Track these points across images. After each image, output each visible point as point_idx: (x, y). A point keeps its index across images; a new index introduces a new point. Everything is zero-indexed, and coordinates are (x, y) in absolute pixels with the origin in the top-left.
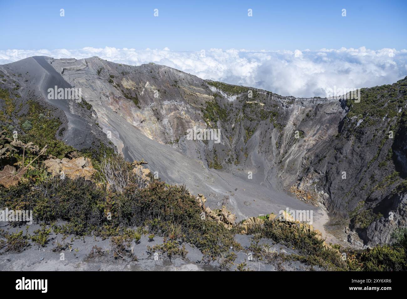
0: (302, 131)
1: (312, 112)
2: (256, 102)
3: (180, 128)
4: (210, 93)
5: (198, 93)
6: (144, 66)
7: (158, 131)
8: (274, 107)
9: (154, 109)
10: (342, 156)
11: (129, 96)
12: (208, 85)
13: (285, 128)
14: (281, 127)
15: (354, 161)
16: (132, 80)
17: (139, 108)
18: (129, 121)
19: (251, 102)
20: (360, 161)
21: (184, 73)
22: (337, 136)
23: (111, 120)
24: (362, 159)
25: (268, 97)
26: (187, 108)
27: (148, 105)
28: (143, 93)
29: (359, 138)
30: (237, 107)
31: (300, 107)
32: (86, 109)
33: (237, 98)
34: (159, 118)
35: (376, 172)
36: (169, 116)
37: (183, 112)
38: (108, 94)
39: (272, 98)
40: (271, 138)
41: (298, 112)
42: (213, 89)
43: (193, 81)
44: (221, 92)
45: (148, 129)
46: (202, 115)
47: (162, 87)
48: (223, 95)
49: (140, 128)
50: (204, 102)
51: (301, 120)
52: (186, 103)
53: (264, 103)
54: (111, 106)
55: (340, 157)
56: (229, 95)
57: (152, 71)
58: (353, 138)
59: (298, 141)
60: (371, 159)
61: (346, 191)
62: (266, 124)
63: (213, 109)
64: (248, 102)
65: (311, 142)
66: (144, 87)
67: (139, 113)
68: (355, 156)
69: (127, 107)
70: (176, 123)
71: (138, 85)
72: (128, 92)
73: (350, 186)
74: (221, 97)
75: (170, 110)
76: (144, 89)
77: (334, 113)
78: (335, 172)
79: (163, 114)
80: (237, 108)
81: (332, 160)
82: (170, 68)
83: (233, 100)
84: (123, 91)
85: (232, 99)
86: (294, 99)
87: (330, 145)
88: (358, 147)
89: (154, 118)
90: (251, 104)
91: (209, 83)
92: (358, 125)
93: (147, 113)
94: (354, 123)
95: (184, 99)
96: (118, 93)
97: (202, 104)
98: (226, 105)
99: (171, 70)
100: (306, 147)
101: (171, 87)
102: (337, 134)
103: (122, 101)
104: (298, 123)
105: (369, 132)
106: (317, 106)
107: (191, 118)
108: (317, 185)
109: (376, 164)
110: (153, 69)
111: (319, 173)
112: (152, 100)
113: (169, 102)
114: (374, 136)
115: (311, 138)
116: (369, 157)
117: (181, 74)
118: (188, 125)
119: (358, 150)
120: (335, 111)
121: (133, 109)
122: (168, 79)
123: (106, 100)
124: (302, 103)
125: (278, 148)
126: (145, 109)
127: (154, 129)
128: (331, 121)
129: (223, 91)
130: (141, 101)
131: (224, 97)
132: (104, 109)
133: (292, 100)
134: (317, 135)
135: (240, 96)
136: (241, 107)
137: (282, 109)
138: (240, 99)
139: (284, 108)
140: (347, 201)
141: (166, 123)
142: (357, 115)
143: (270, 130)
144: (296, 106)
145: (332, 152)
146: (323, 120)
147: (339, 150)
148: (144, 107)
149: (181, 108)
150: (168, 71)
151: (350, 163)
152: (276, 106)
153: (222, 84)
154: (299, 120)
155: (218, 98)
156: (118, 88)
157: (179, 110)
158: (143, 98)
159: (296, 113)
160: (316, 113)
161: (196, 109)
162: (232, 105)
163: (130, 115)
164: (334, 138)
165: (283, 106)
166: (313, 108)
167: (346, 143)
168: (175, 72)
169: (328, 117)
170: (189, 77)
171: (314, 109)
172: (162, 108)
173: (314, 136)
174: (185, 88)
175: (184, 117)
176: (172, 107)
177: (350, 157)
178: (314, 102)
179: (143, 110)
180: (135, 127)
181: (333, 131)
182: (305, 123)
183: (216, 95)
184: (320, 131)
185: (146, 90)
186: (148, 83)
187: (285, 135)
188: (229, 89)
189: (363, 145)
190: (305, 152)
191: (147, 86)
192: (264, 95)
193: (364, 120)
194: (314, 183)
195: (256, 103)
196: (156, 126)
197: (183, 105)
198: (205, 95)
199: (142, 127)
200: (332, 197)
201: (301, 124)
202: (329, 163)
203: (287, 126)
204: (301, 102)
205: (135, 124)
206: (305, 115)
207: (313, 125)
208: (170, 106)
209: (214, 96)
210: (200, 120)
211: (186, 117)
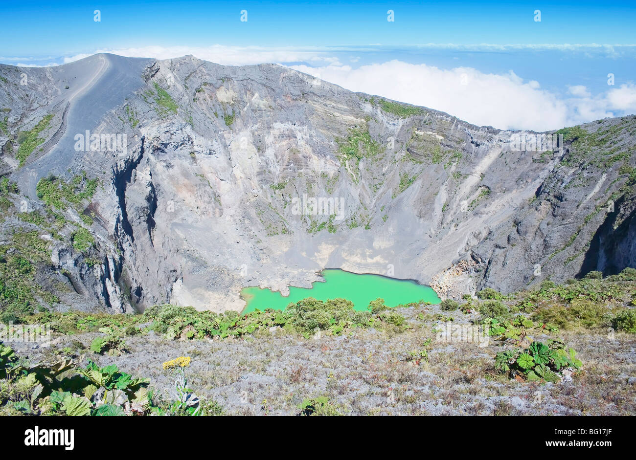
0: (488, 188)
2: (430, 133)
4: (359, 114)
5: (337, 114)
7: (256, 168)
8: (458, 143)
9: (256, 134)
11: (222, 113)
12: (359, 102)
16: (234, 90)
19: (422, 133)
20: (541, 248)
22: (531, 201)
24: (546, 245)
25: (452, 125)
26: (311, 136)
27: (247, 127)
28: (245, 109)
33: (403, 124)
34: (260, 148)
36: (277, 146)
37: (302, 142)
44: (378, 113)
46: (335, 147)
47: (278, 101)
48: (381, 118)
50: (343, 128)
53: (444, 136)
56: (390, 118)
57: (269, 76)
62: (436, 171)
63: (359, 140)
64: (417, 132)
66: (250, 100)
70: (287, 157)
71: (242, 97)
72: (221, 107)
74: (377, 120)
76: (249, 104)
78: (500, 263)
79: (268, 142)
80: (398, 142)
82: (299, 72)
83: (394, 128)
85: (395, 125)
88: (548, 225)
89: (253, 148)
93: (243, 139)
98: (382, 135)
99: (300, 75)
101: (293, 102)
102: (532, 197)
107: (313, 152)
111: (477, 262)
112: (256, 121)
113: (282, 125)
118: (307, 162)
119: (545, 229)
122: (292, 89)
126: (241, 133)
127: (249, 163)
129: (383, 111)
130: (238, 121)
131: (383, 121)
133: (488, 134)
135: (407, 120)
136: (407, 139)
138: (407, 126)
139: (474, 146)
141: (270, 157)
143: (439, 180)
145: (509, 227)
148: (240, 130)
149: (299, 135)
152: (461, 141)
155: (372, 122)
157: (296, 138)
158: (243, 116)
161: (326, 138)
162: (393, 135)
164: (526, 204)
165: (472, 142)
172: (269, 133)
174: (317, 104)
175: (302, 149)
176: (286, 133)
177: (530, 239)
179: (238, 133)
183: (367, 118)
185: (252, 105)
186: (257, 94)
189: (556, 221)
191: (255, 99)
192: (445, 122)
196: (254, 159)
197: (304, 130)
198: (348, 117)
202: (496, 246)
203: (470, 178)
208: (282, 131)
209: (365, 118)
210: (328, 157)
211: (305, 149)
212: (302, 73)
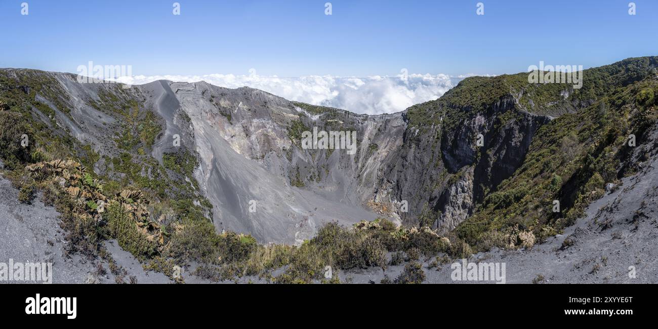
1: (383, 127)
2: (336, 120)
3: (266, 144)
4: (295, 113)
5: (285, 113)
6: (240, 89)
7: (246, 146)
8: (352, 124)
9: (244, 126)
11: (224, 113)
12: (293, 106)
13: (361, 143)
14: (358, 141)
15: (417, 166)
16: (229, 101)
17: (232, 124)
18: (221, 135)
20: (420, 165)
21: (273, 95)
22: (403, 146)
23: (206, 133)
24: (422, 163)
25: (346, 115)
26: (274, 126)
27: (239, 122)
28: (236, 111)
29: (418, 145)
30: (320, 125)
31: (373, 122)
32: (186, 121)
33: (320, 117)
34: (248, 134)
35: (434, 172)
36: (257, 133)
37: (270, 130)
38: (207, 110)
39: (350, 116)
42: (299, 109)
43: (281, 102)
44: (306, 112)
45: (237, 143)
46: (287, 132)
47: (253, 107)
48: (307, 115)
49: (230, 142)
50: (290, 121)
51: (374, 134)
52: (273, 121)
53: (343, 121)
54: (208, 121)
55: (406, 165)
56: (312, 114)
57: (246, 93)
58: (413, 146)
60: (428, 161)
63: (298, 127)
64: (329, 121)
65: (384, 154)
66: (237, 106)
67: (230, 129)
68: (417, 161)
69: (221, 122)
70: (263, 140)
71: (233, 104)
72: (224, 110)
74: (305, 116)
75: (258, 127)
76: (237, 108)
77: (399, 126)
78: (403, 179)
79: (251, 131)
80: (319, 127)
82: (261, 91)
84: (220, 109)
85: (315, 118)
86: (367, 116)
87: (398, 155)
88: (418, 153)
89: (243, 134)
90: (332, 122)
92: (416, 134)
93: (238, 129)
94: (413, 133)
95: (271, 118)
96: (216, 110)
97: (288, 123)
98: (310, 124)
100: (379, 159)
101: (262, 107)
102: (402, 144)
103: (218, 117)
104: (372, 137)
105: (424, 138)
106: (385, 122)
107: (277, 136)
108: (390, 196)
109: (432, 165)
110: (246, 91)
111: (391, 183)
112: (243, 118)
113: (258, 120)
114: (428, 142)
115: (383, 150)
116: (427, 160)
117: (270, 96)
118: (274, 142)
119: (418, 156)
120: (399, 124)
121: (226, 125)
122: (259, 100)
123: (205, 115)
124: (374, 120)
125: (357, 162)
126: (236, 125)
127: (242, 144)
128: (397, 133)
129: (307, 111)
130: (234, 118)
132: (203, 123)
133: (366, 118)
134: (388, 147)
135: (322, 115)
136: (324, 125)
137: (358, 125)
138: (322, 118)
139: (360, 124)
141: (254, 139)
142: (415, 126)
144: (369, 122)
145: (400, 160)
146: (391, 132)
147: (404, 158)
148: (235, 124)
149: (268, 126)
150: (260, 94)
151: (414, 168)
152: (353, 123)
153: (307, 105)
154: (372, 135)
155: (302, 117)
156: (217, 106)
157: (266, 128)
158: (236, 115)
159: (370, 128)
160: (385, 128)
161: (282, 127)
162: (315, 123)
163: (223, 129)
164: (401, 148)
165: (359, 123)
166: (383, 123)
167: (409, 151)
168: (265, 94)
169: (395, 130)
170: (277, 99)
171: (384, 124)
172: (251, 125)
173: (385, 148)
174: (274, 108)
175: (270, 134)
176: (260, 125)
177: (413, 163)
178: (384, 118)
179: (235, 126)
180: (226, 140)
181: (399, 142)
182: (378, 136)
183: (300, 115)
184: (390, 143)
185: (239, 108)
186: (241, 103)
187: (362, 149)
188: (313, 109)
189: (421, 151)
191: (240, 105)
192: (342, 114)
195: (336, 122)
196: (245, 141)
197: (270, 123)
198: (291, 115)
199: (232, 141)
201: (374, 138)
203: (364, 141)
204: (373, 118)
205: (226, 138)
206: (377, 129)
207: (384, 138)
208: (258, 124)
209: (299, 115)
210: (285, 138)
211: (272, 134)
212: (263, 92)
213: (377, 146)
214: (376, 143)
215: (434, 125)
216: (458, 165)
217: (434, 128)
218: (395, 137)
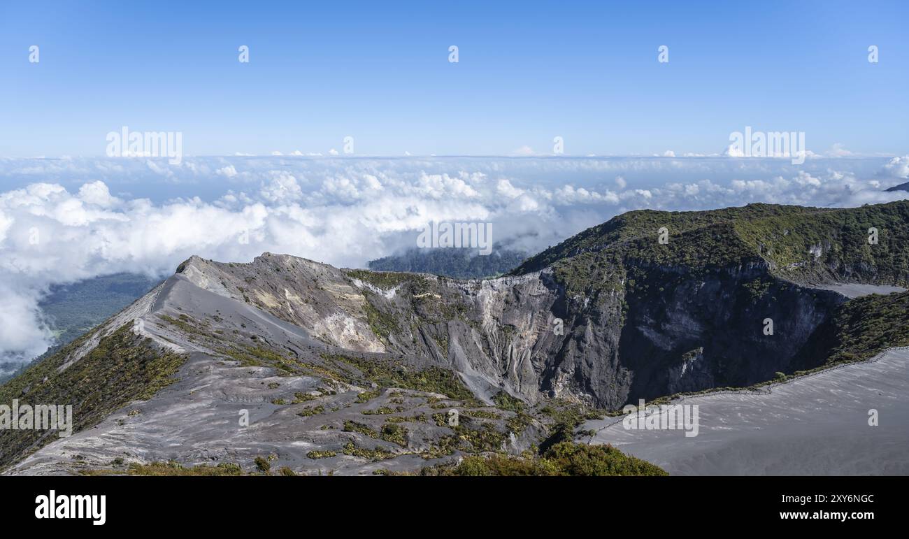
0: (510, 325)
1: (512, 297)
2: (429, 294)
5: (348, 295)
8: (455, 297)
10: (587, 345)
12: (349, 278)
13: (483, 325)
14: (477, 324)
19: (422, 296)
20: (607, 346)
24: (610, 343)
25: (441, 283)
29: (596, 322)
30: (403, 306)
31: (491, 291)
33: (397, 292)
40: (475, 343)
41: (490, 299)
42: (358, 283)
44: (370, 286)
46: (370, 329)
48: (375, 291)
50: (361, 307)
51: (501, 310)
52: (348, 315)
53: (440, 294)
55: (585, 347)
56: (385, 289)
58: (589, 322)
59: (512, 340)
61: (608, 384)
62: (458, 325)
64: (417, 296)
65: (531, 336)
68: (600, 342)
73: (610, 377)
74: (371, 293)
77: (543, 295)
78: (586, 366)
80: (403, 309)
81: (578, 353)
83: (392, 297)
85: (391, 294)
90: (424, 297)
91: (349, 274)
92: (585, 304)
94: (579, 303)
95: (341, 309)
99: (298, 261)
100: (527, 345)
104: (500, 315)
105: (602, 310)
106: (514, 288)
108: (570, 389)
111: (569, 373)
113: (330, 319)
115: (529, 332)
117: (314, 266)
119: (600, 334)
120: (542, 292)
124: (492, 287)
125: (491, 355)
129: (373, 283)
131: (377, 293)
133: (476, 284)
134: (534, 326)
135: (400, 286)
136: (409, 304)
137: (468, 298)
138: (402, 293)
139: (471, 297)
140: (615, 393)
142: (579, 294)
143: (467, 332)
144: (485, 292)
146: (533, 304)
147: (581, 339)
150: (296, 264)
151: (598, 351)
152: (457, 295)
154: (499, 311)
155: (370, 296)
159: (487, 300)
160: (518, 298)
161: (361, 321)
162: (395, 304)
165: (468, 294)
166: (509, 291)
167: (585, 329)
168: (305, 263)
169: (538, 300)
171: (512, 293)
173: (530, 328)
178: (508, 283)
182: (510, 312)
184: (535, 321)
188: (380, 279)
189: (604, 328)
190: (530, 353)
192: (434, 281)
193: (590, 298)
194: (564, 386)
195: (429, 296)
197: (345, 319)
198: (356, 296)
200: (598, 395)
201: (504, 316)
202: (574, 357)
203: (485, 322)
204: (490, 285)
206: (503, 302)
207: (522, 315)
209: (363, 294)
213: (513, 327)
214: (511, 323)
215: (615, 292)
216: (671, 343)
217: (615, 295)
218: (542, 311)
